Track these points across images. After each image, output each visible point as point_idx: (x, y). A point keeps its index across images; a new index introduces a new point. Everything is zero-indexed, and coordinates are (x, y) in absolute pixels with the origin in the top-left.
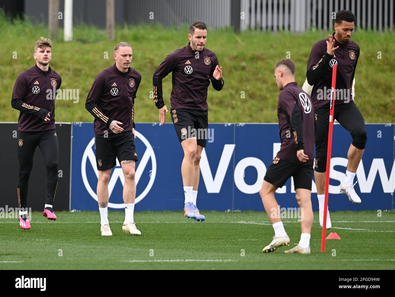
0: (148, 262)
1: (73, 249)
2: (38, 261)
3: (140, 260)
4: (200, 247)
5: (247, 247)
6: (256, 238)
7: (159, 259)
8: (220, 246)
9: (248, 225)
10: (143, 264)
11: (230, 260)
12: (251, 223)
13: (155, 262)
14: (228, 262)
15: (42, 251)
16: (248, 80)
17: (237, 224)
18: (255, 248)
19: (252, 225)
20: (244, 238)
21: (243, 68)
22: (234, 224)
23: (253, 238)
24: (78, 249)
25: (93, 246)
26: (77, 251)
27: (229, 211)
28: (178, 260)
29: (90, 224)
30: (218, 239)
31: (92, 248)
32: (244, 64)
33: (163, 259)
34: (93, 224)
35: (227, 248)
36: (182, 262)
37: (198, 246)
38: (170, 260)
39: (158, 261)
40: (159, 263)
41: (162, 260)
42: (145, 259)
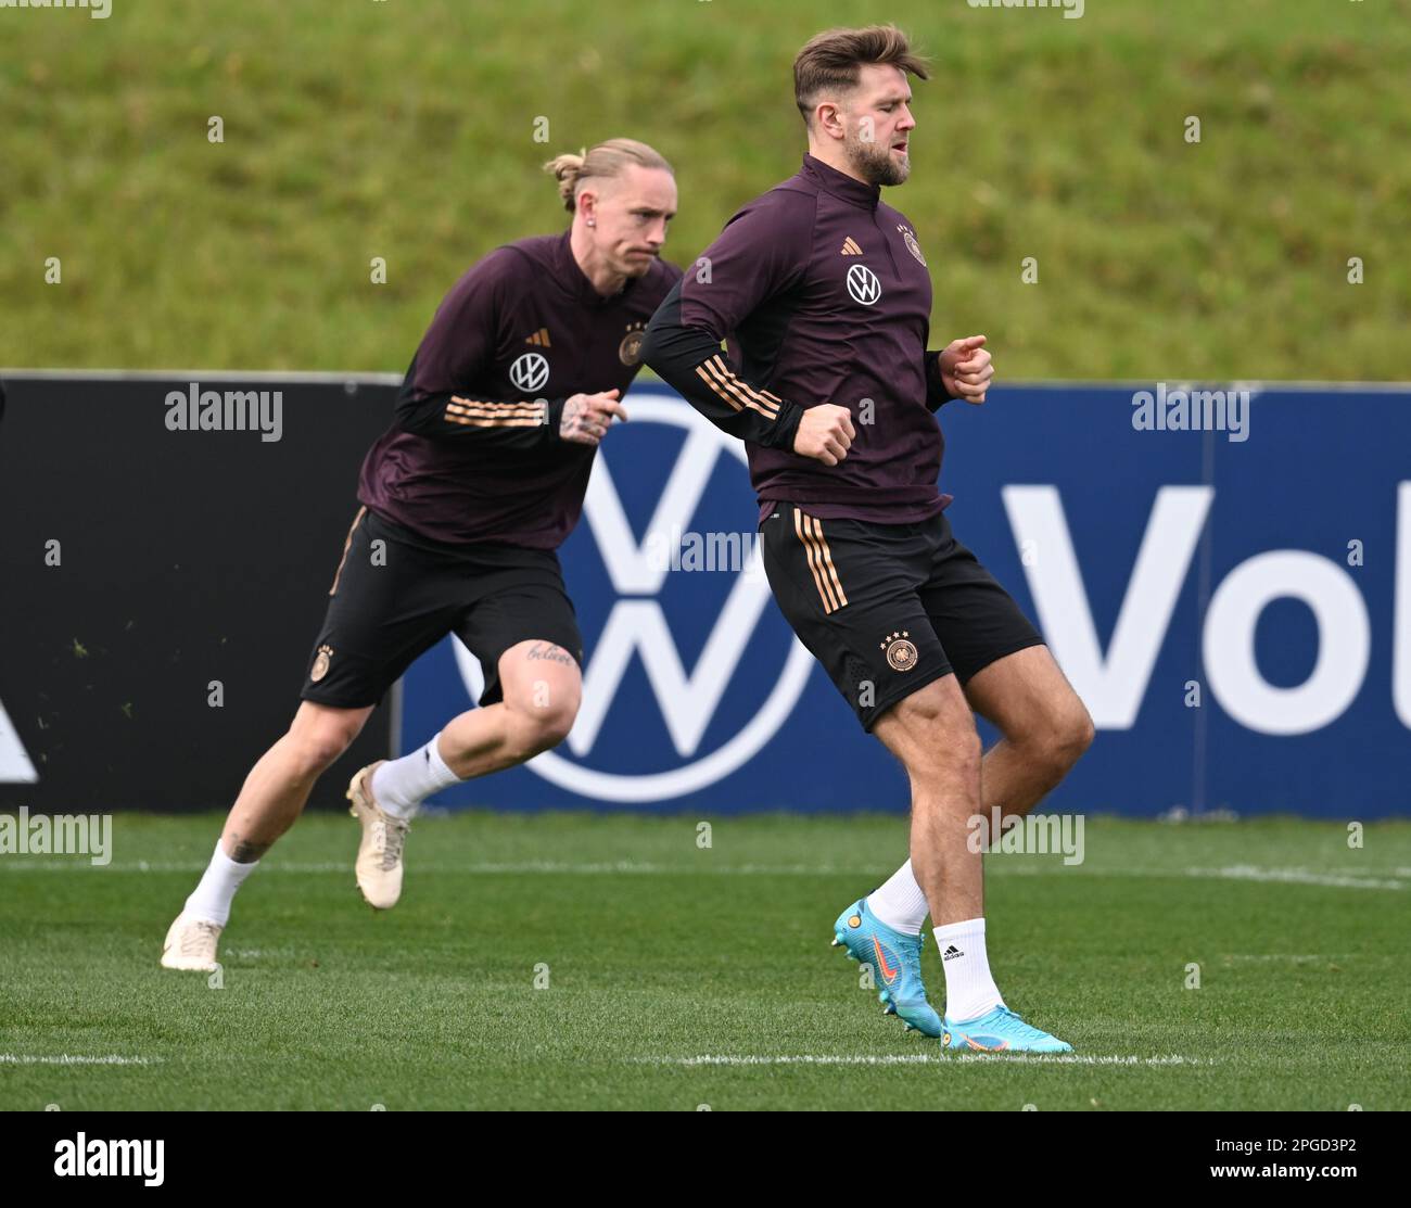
0: (773, 1065)
1: (405, 1000)
2: (231, 1058)
3: (735, 1053)
4: (1031, 992)
5: (1265, 996)
6: (1312, 952)
7: (829, 1052)
8: (1133, 991)
9: (1272, 887)
10: (749, 1076)
11: (1177, 1059)
12: (1287, 875)
13: (806, 1066)
14: (1167, 1066)
15: (250, 1005)
16: (1280, 174)
17: (1219, 881)
18: (1303, 999)
19: (1290, 887)
20: (1249, 952)
21: (1258, 116)
22: (1200, 881)
23: (1296, 951)
24: (431, 1001)
25: (502, 987)
26: (427, 1007)
27: (1177, 815)
28: (924, 1058)
29: (488, 877)
30: (1123, 954)
31: (500, 993)
32: (1259, 93)
33: (848, 1050)
34: (504, 876)
35: (1164, 998)
36: (945, 1066)
37: (1023, 990)
38: (881, 1055)
39: (825, 1060)
40: (830, 1067)
41: (843, 1056)
42: (760, 1053)
